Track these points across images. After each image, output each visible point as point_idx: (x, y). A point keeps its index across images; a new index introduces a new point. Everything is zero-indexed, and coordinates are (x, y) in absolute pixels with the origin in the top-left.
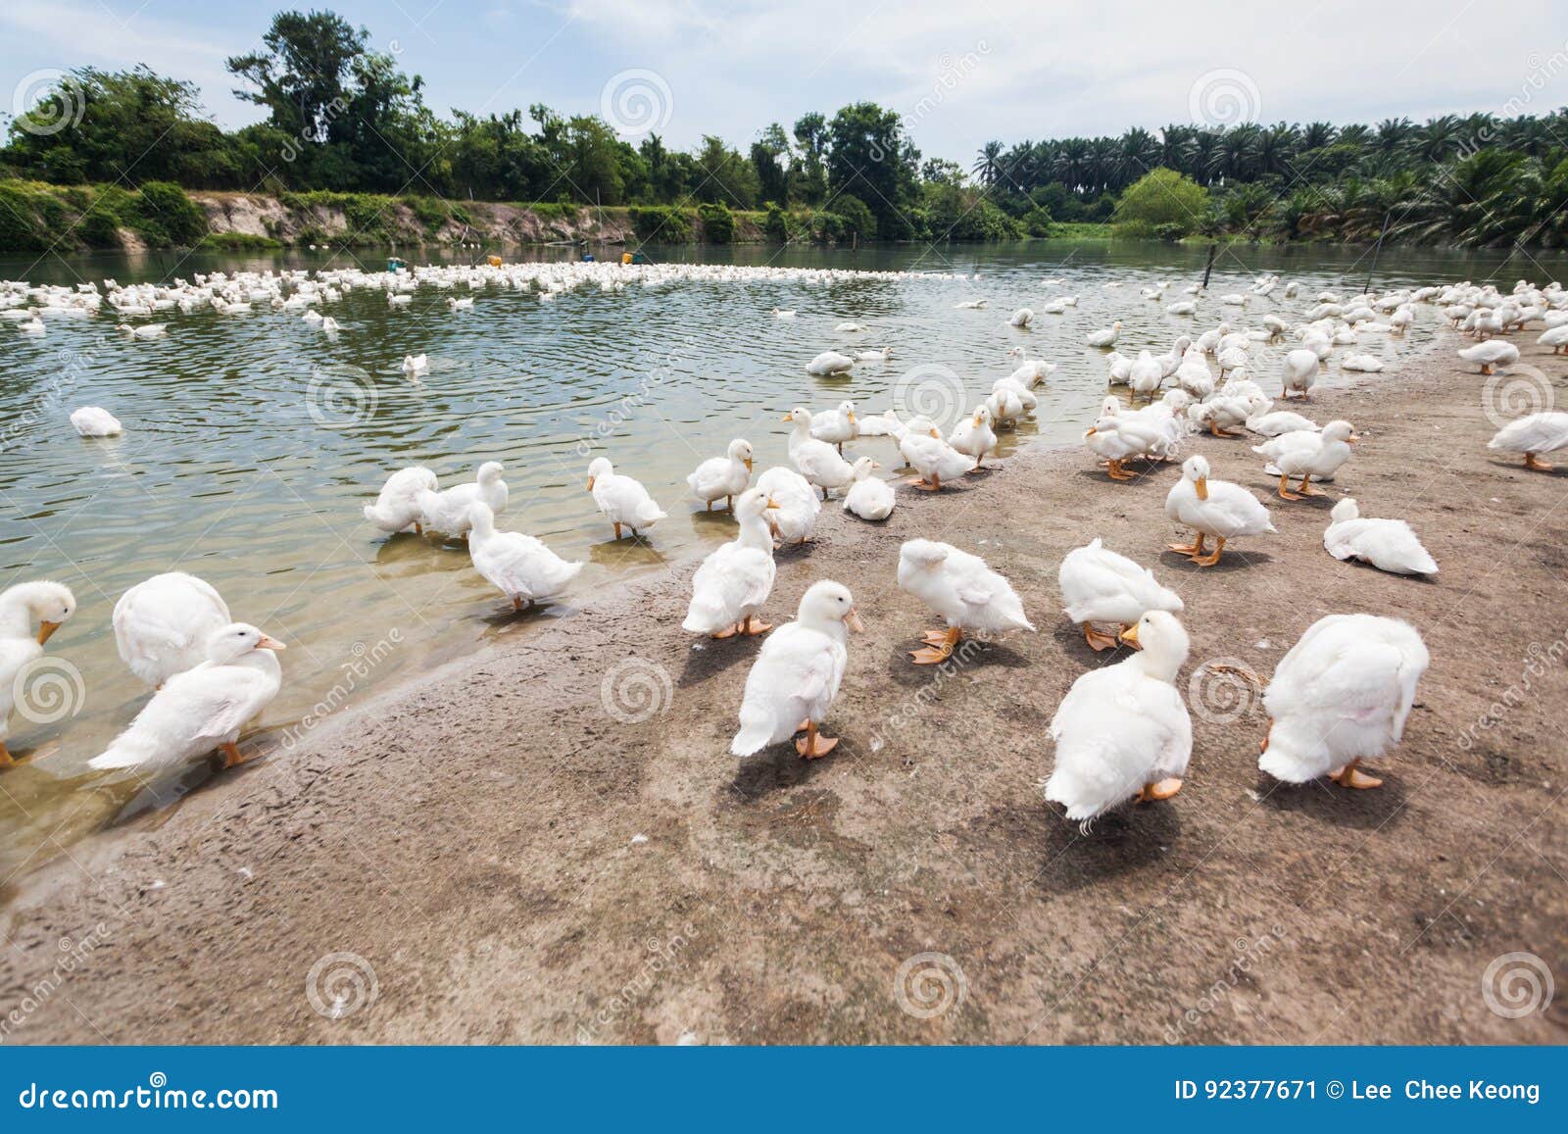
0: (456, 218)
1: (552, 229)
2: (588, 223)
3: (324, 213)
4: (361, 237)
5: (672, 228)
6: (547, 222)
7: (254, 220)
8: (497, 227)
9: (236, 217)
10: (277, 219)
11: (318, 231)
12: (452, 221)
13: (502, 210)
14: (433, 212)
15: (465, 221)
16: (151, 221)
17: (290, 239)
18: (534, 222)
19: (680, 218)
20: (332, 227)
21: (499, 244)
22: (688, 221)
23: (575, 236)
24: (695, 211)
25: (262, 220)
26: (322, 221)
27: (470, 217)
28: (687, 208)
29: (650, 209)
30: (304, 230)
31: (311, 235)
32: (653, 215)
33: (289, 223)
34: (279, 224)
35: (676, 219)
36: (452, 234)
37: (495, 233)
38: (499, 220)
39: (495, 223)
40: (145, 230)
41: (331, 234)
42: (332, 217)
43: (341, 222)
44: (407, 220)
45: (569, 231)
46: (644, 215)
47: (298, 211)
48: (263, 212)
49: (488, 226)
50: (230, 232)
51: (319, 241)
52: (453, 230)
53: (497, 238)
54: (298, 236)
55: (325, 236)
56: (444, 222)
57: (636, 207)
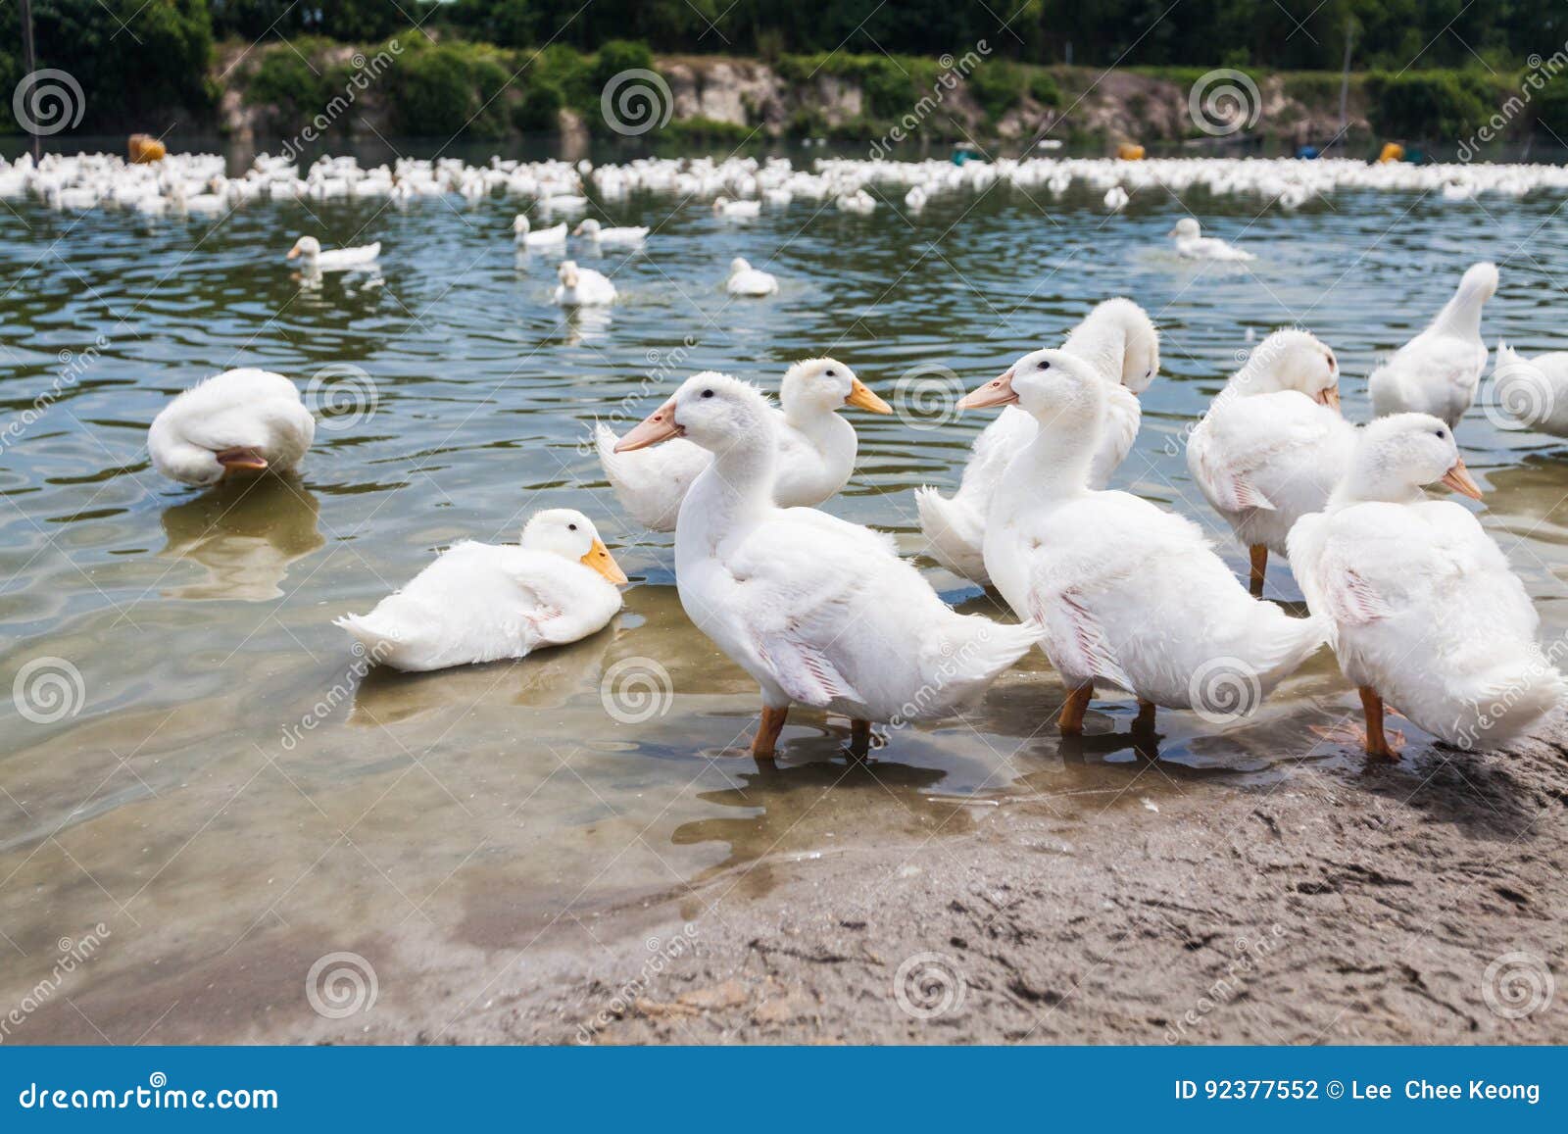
0: (1035, 95)
2: (1278, 104)
3: (831, 88)
5: (1455, 114)
7: (733, 98)
8: (1105, 113)
9: (710, 95)
10: (763, 97)
11: (817, 116)
12: (1028, 101)
13: (1119, 82)
14: (1003, 86)
15: (1050, 101)
17: (775, 129)
18: (1171, 103)
19: (1478, 93)
20: (841, 112)
21: (1103, 141)
24: (1514, 81)
25: (743, 98)
26: (824, 100)
27: (1061, 94)
29: (1412, 76)
30: (798, 115)
31: (807, 122)
32: (1416, 89)
33: (779, 103)
34: (766, 107)
35: (1468, 97)
36: (1023, 123)
37: (1095, 123)
38: (1109, 99)
39: (1100, 104)
41: (834, 122)
42: (842, 94)
43: (853, 103)
44: (954, 99)
46: (1398, 89)
47: (797, 84)
48: (747, 86)
49: (1088, 109)
50: (698, 118)
51: (815, 132)
52: (1030, 118)
53: (1100, 132)
54: (788, 124)
55: (824, 125)
56: (1013, 104)
57: (1379, 73)
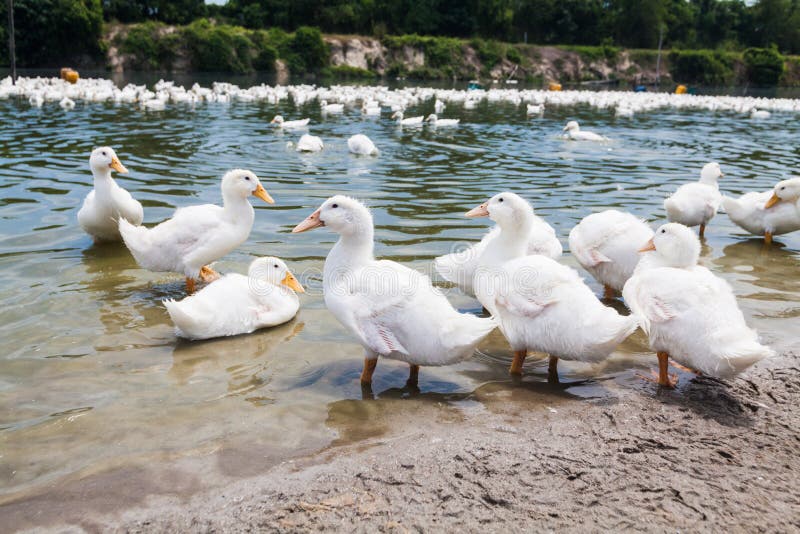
0: (509, 58)
1: (591, 70)
2: (627, 65)
3: (409, 52)
4: (433, 72)
5: (712, 71)
6: (587, 62)
7: (361, 56)
8: (542, 67)
9: (350, 54)
10: (376, 55)
11: (402, 66)
12: (505, 60)
13: (550, 53)
14: (493, 53)
15: (516, 61)
16: (296, 55)
17: (382, 72)
18: (575, 63)
19: (723, 61)
20: (414, 64)
21: (541, 81)
22: (731, 65)
23: (611, 76)
24: (740, 56)
25: (366, 56)
26: (406, 58)
27: (521, 57)
28: (732, 52)
29: (692, 52)
30: (393, 65)
31: (397, 69)
32: (694, 58)
33: (384, 59)
34: (377, 59)
35: (718, 63)
36: (503, 71)
37: (539, 72)
38: (545, 61)
39: (541, 63)
40: (292, 61)
41: (411, 69)
42: (415, 55)
43: (420, 60)
44: (470, 59)
45: (607, 71)
46: (685, 59)
47: (393, 50)
48: (368, 50)
49: (535, 65)
50: (344, 65)
51: (401, 74)
52: (505, 68)
53: (540, 76)
54: (388, 69)
55: (407, 70)
56: (499, 61)
57: (676, 51)
